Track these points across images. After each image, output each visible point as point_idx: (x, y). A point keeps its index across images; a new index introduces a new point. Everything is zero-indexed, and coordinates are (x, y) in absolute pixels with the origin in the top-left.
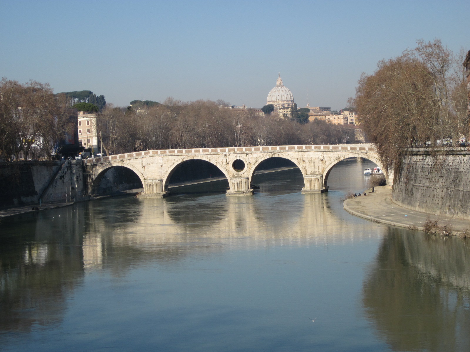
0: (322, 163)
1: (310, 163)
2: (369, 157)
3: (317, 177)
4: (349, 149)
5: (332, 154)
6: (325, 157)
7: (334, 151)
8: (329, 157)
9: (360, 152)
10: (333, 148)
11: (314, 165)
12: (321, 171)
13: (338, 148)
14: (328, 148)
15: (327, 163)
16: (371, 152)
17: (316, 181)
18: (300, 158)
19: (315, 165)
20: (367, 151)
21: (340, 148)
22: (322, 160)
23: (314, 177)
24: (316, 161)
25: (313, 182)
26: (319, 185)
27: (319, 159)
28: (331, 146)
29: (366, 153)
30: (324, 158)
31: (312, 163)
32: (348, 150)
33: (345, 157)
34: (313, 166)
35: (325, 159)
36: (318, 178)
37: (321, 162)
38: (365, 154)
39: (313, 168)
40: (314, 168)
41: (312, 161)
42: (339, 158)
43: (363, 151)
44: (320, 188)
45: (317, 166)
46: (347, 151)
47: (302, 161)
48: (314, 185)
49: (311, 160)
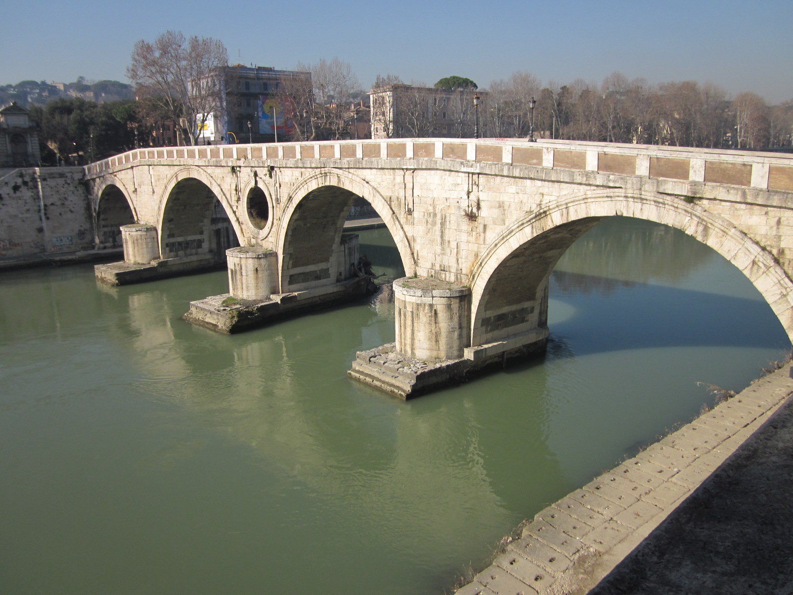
0: (469, 233)
1: (429, 226)
2: (706, 229)
3: (428, 300)
4: (592, 164)
5: (512, 189)
6: (482, 204)
7: (518, 175)
8: (501, 206)
9: (649, 191)
10: (519, 156)
11: (442, 237)
12: (465, 267)
13: (537, 155)
14: (497, 154)
15: (492, 236)
16: (721, 192)
17: (424, 317)
18: (398, 198)
19: (446, 238)
20: (694, 184)
21: (548, 161)
22: (472, 217)
23: (414, 300)
24: (448, 219)
25: (409, 322)
26: (437, 341)
27: (459, 208)
28: (508, 146)
29: (690, 200)
30: (479, 208)
31: (434, 223)
32: (587, 175)
33: (571, 210)
34: (439, 239)
35: (484, 213)
36: (431, 306)
37: (465, 225)
38: (682, 204)
39: (438, 249)
40: (443, 249)
41: (435, 215)
42: (542, 215)
43: (672, 186)
44: (443, 354)
45: (453, 245)
46: (578, 179)
47: (403, 209)
48: (413, 339)
49: (431, 210)
